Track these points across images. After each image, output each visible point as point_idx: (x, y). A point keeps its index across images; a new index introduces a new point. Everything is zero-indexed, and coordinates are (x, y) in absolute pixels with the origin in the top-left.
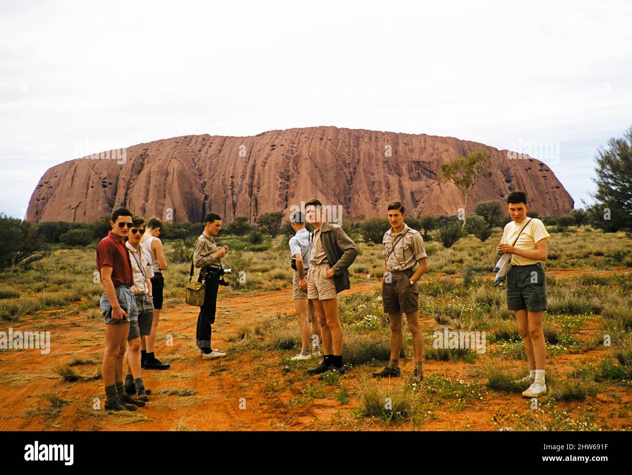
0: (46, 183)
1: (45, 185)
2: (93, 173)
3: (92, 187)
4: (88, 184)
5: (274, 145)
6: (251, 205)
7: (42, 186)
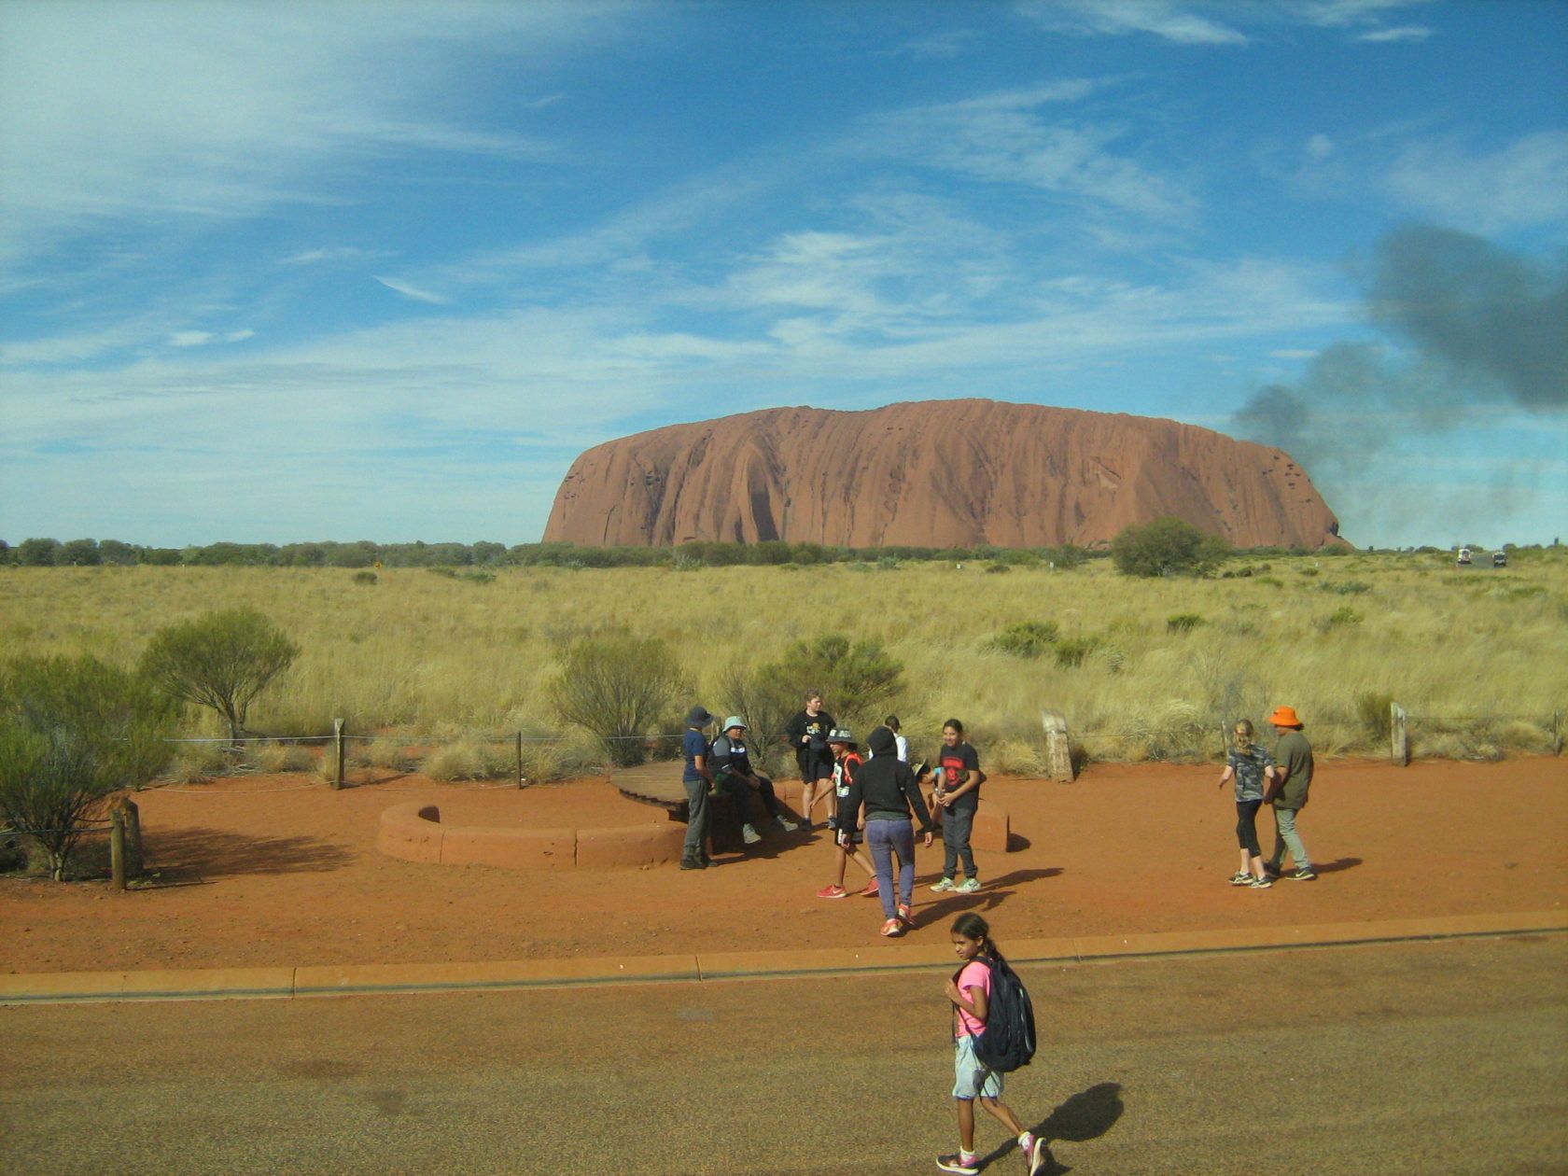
0: (577, 474)
1: (576, 476)
2: (633, 464)
3: (632, 484)
4: (626, 481)
5: (892, 428)
6: (845, 515)
7: (571, 478)
